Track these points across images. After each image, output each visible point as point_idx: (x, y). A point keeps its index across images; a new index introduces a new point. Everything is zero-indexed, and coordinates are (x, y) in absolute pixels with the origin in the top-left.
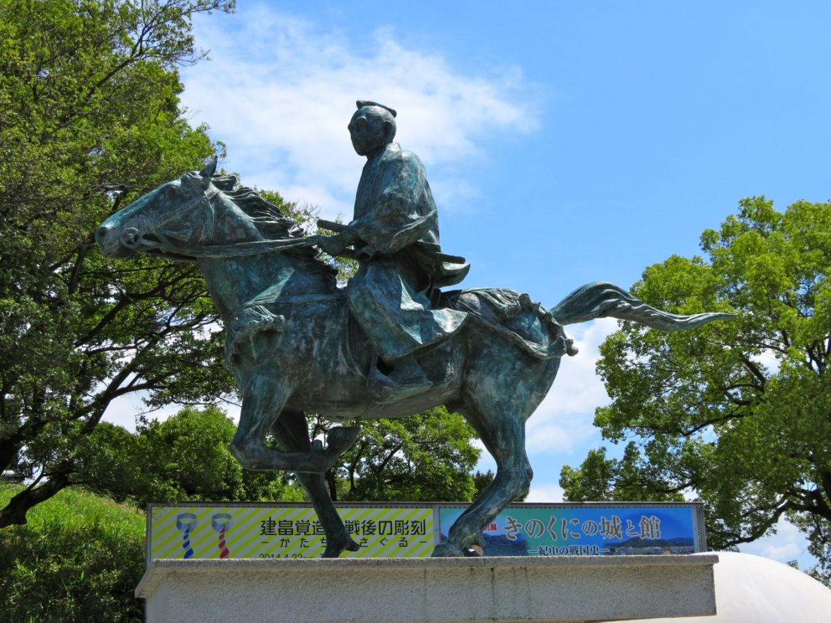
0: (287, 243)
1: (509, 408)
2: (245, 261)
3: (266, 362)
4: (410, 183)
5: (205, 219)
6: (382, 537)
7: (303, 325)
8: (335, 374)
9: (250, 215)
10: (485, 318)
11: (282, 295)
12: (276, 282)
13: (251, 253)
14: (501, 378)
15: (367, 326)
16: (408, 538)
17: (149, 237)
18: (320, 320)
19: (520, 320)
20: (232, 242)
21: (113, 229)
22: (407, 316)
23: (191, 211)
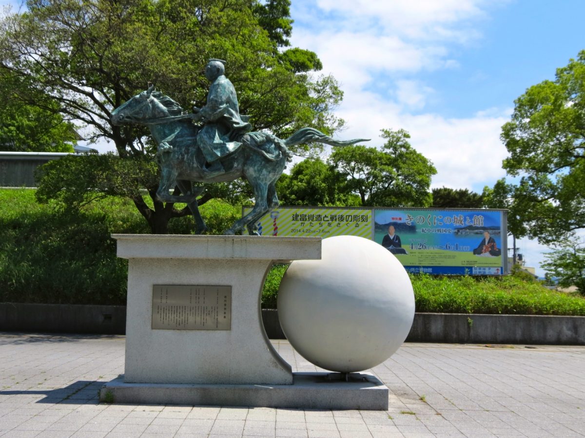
0: (180, 117)
1: (259, 179)
2: (164, 125)
3: (168, 163)
4: (221, 93)
5: (147, 110)
6: (347, 222)
7: (180, 149)
8: (193, 167)
9: (166, 107)
10: (252, 145)
11: (175, 138)
12: (174, 132)
13: (165, 122)
14: (256, 168)
15: (202, 149)
16: (359, 223)
17: (128, 117)
18: (187, 147)
19: (265, 145)
20: (158, 118)
21: (115, 115)
22: (216, 146)
23: (143, 107)
